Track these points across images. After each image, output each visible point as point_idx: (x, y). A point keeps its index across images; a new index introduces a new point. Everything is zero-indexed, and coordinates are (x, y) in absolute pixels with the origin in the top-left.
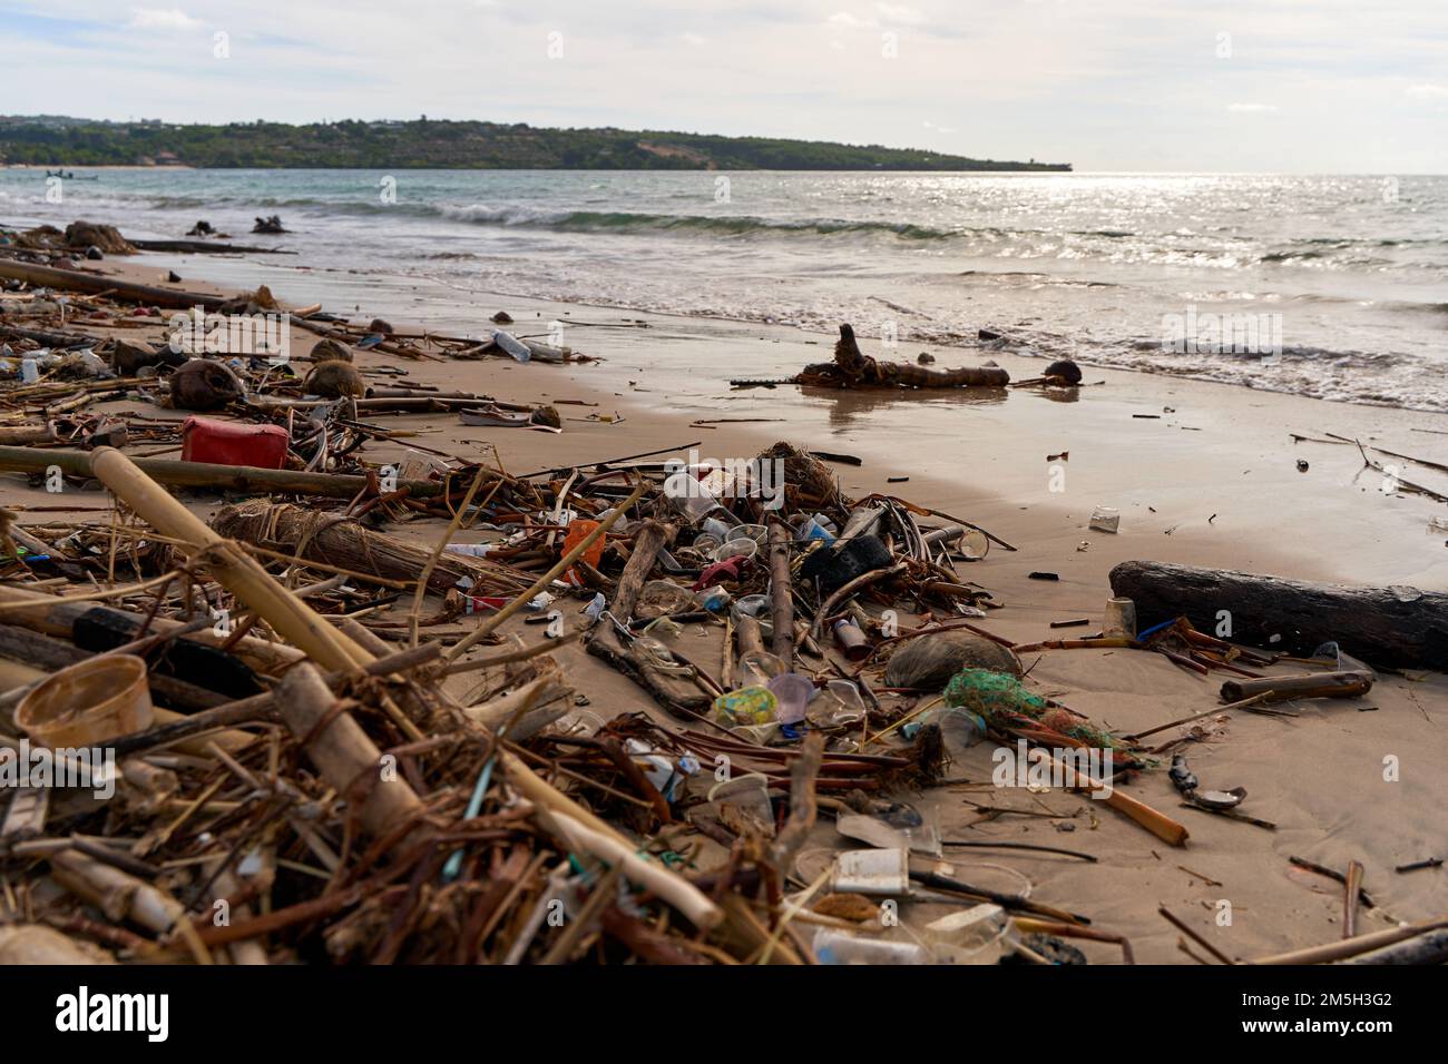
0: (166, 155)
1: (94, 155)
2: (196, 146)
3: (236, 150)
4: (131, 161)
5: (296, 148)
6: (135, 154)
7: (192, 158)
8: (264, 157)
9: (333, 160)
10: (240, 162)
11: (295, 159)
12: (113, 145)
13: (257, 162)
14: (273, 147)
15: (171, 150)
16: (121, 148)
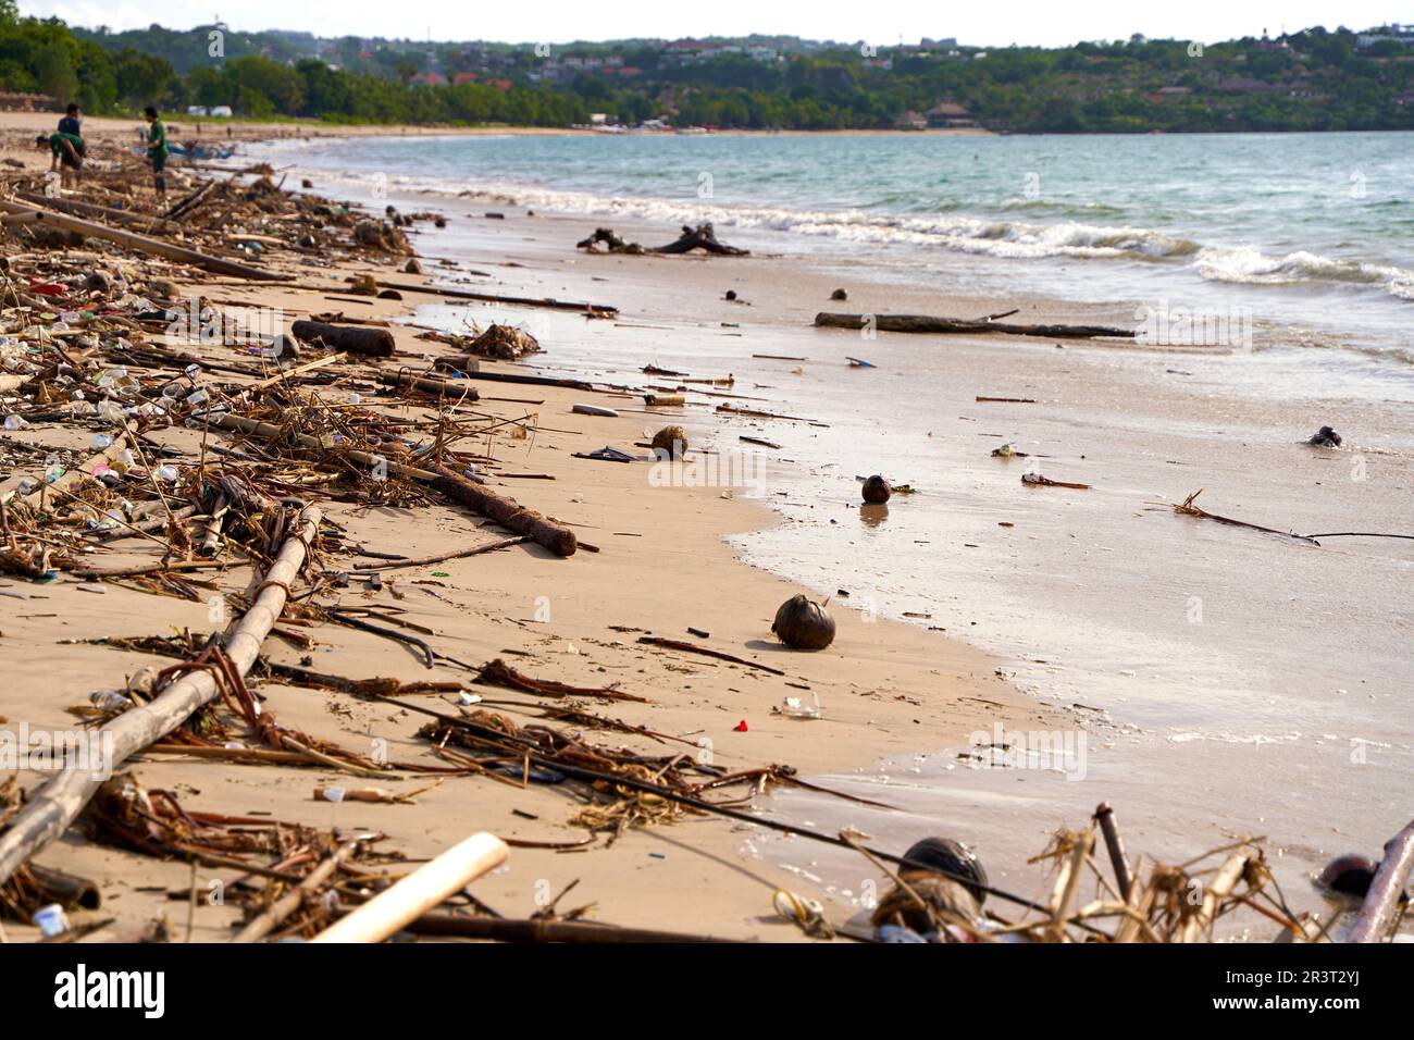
0: (948, 108)
1: (824, 109)
2: (1007, 91)
3: (1080, 98)
4: (884, 122)
5: (1198, 90)
6: (893, 108)
7: (995, 113)
8: (1133, 110)
9: (1271, 114)
10: (1082, 120)
11: (1191, 113)
12: (860, 90)
13: (1118, 119)
14: (1152, 89)
15: (959, 99)
16: (873, 95)
